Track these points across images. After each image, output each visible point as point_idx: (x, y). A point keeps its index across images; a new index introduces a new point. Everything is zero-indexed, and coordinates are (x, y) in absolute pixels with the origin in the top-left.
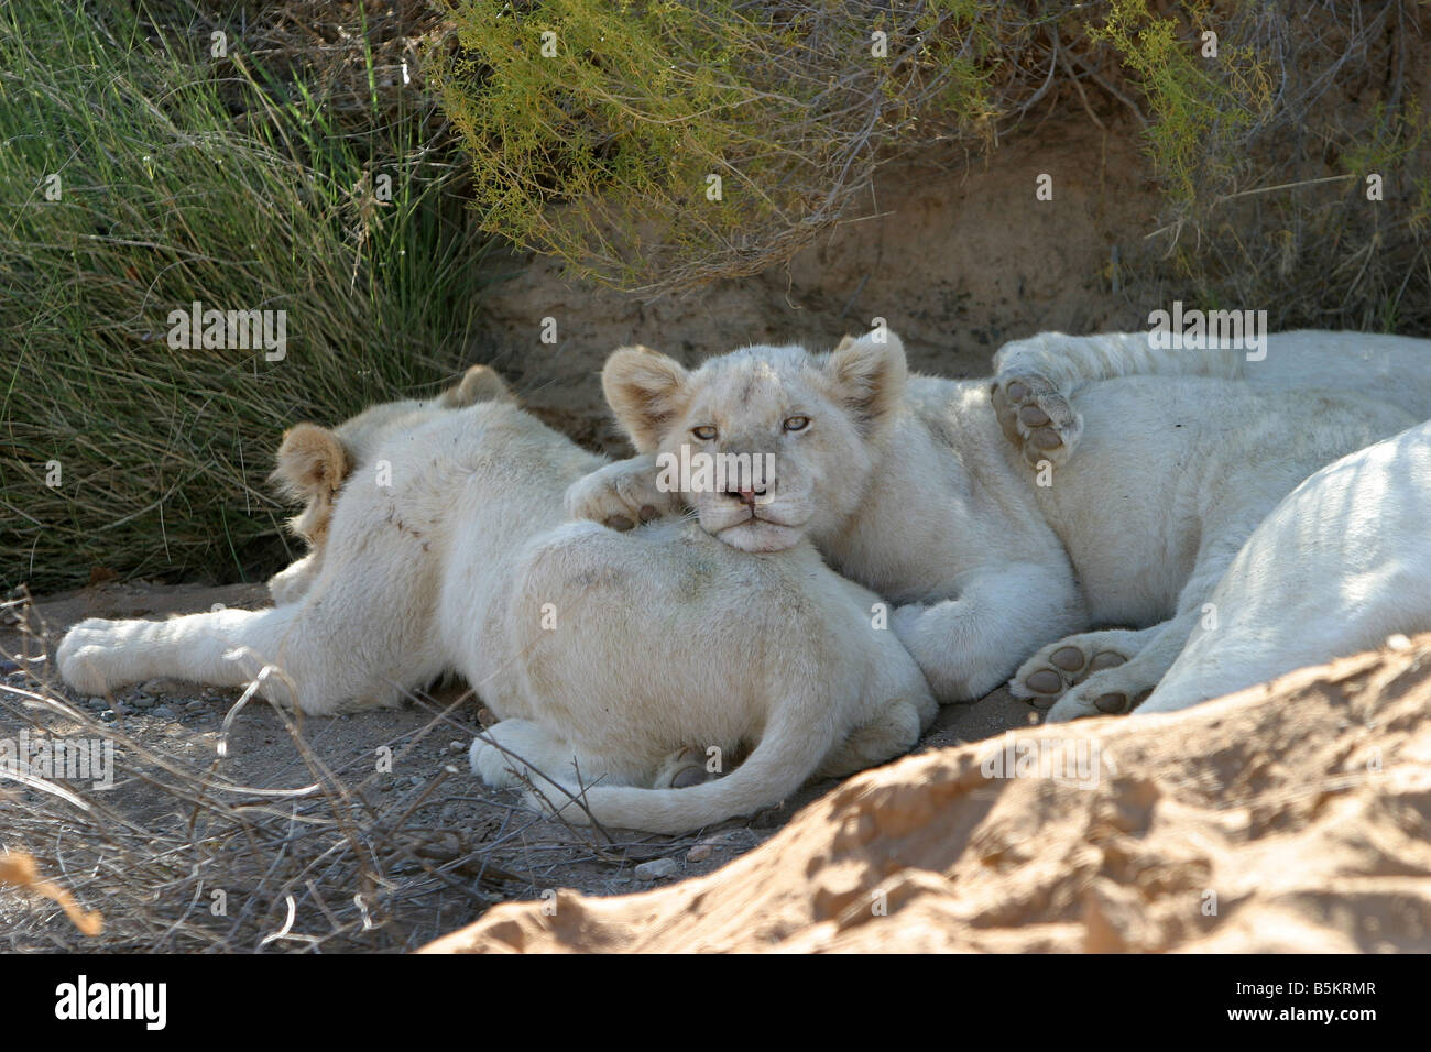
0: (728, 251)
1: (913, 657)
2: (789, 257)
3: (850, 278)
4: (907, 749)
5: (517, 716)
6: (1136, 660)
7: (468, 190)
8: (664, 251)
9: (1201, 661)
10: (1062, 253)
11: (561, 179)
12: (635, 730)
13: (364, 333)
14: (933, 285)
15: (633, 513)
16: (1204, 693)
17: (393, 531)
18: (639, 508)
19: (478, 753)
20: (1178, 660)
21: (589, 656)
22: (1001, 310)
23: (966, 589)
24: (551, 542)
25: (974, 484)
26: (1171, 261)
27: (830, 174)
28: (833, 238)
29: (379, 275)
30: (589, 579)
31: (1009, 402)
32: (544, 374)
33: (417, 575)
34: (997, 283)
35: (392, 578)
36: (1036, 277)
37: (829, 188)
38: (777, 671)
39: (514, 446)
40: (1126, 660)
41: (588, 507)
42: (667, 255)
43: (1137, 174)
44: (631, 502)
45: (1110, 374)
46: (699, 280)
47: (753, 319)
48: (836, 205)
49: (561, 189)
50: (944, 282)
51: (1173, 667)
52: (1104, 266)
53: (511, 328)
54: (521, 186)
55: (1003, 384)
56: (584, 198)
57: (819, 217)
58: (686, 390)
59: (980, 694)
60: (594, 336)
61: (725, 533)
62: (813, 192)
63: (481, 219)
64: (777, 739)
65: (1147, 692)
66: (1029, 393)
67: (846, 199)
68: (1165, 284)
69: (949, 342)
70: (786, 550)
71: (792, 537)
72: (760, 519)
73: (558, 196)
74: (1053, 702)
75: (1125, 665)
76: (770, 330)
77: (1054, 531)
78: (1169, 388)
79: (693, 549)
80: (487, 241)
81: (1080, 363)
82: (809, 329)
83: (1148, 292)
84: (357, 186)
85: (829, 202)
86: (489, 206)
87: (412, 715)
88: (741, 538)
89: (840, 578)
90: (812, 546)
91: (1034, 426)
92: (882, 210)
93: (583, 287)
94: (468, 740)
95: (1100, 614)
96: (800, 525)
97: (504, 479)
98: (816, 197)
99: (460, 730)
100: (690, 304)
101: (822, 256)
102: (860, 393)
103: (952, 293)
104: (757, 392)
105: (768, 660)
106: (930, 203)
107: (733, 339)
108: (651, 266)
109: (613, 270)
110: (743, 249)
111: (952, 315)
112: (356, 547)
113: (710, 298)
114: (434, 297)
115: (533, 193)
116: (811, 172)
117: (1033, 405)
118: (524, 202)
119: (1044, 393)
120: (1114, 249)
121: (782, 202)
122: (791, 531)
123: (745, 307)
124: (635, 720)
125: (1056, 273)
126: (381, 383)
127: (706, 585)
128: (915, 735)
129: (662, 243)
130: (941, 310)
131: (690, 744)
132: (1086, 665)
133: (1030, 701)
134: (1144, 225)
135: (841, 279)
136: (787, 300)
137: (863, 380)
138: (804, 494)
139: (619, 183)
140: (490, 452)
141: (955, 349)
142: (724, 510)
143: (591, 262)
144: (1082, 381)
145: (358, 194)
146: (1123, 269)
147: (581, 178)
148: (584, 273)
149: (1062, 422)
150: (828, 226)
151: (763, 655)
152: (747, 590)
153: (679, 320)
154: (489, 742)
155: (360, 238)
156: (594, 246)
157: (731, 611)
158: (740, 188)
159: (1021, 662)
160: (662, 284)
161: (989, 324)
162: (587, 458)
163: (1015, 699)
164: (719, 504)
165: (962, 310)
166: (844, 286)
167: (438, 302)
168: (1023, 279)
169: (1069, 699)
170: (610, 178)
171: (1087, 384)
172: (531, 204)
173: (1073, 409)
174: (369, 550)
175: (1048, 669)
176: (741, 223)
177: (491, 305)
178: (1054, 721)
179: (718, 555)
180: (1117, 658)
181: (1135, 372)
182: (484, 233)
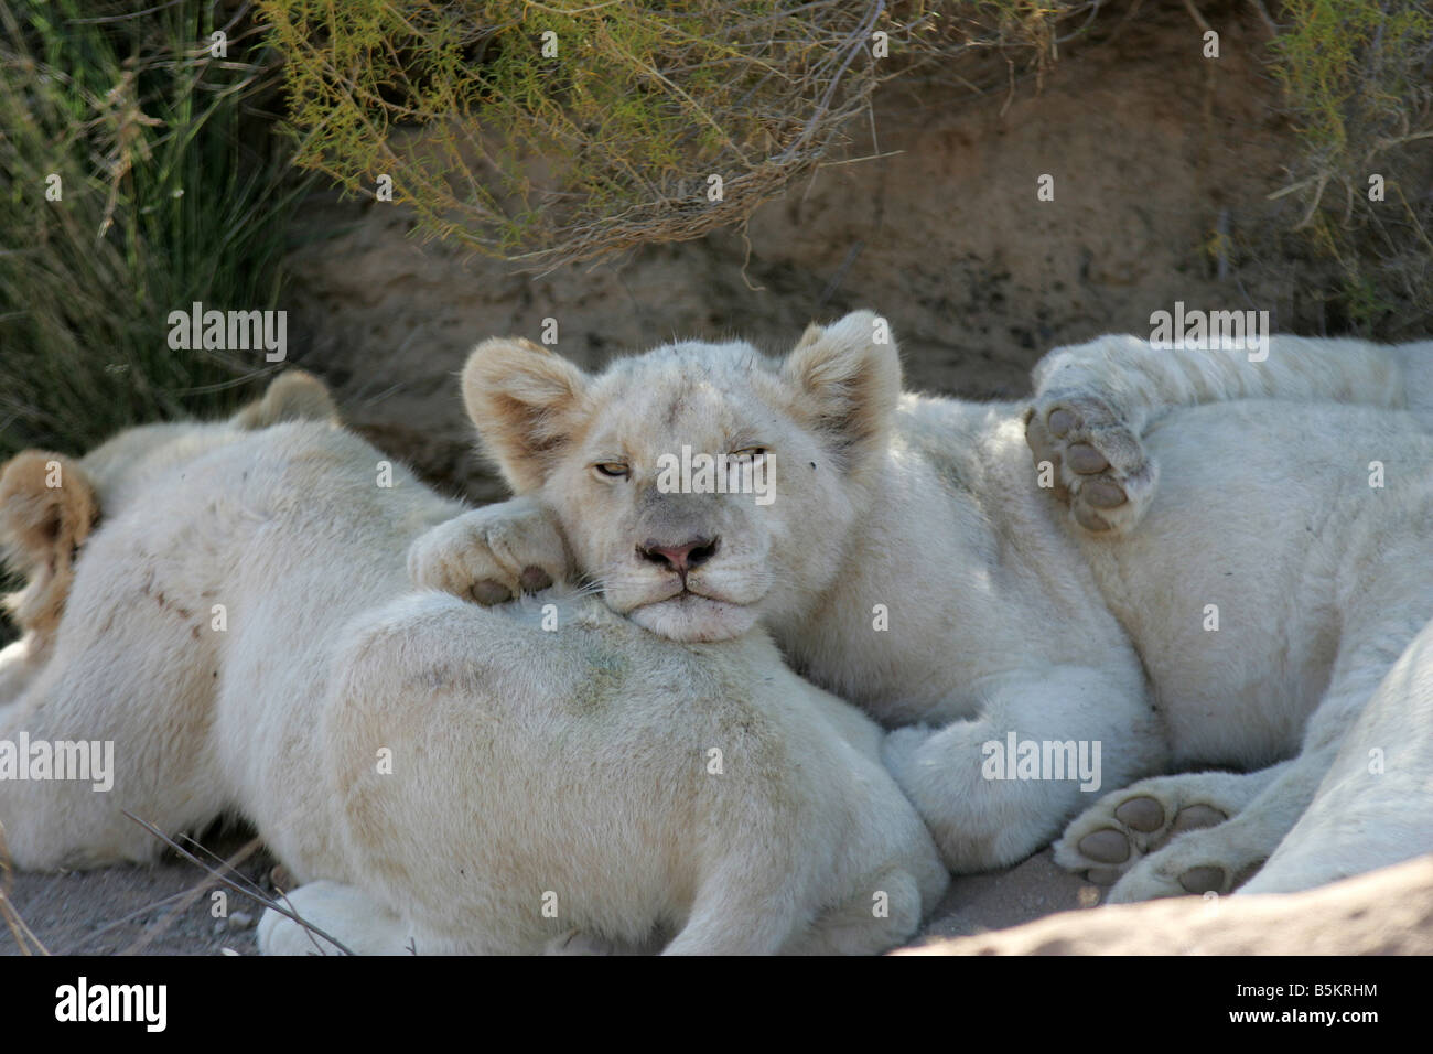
0: (658, 203)
1: (914, 804)
2: (747, 213)
3: (835, 246)
4: (901, 941)
5: (326, 878)
6: (1240, 818)
7: (278, 105)
8: (564, 200)
9: (1338, 822)
10: (1146, 217)
11: (414, 91)
12: (503, 901)
13: (118, 311)
14: (955, 260)
15: (511, 577)
16: (1341, 869)
17: (150, 607)
18: (520, 570)
19: (271, 931)
20: (1303, 819)
21: (438, 791)
22: (1054, 300)
23: (989, 706)
24: (385, 623)
25: (1003, 547)
26: (1308, 232)
27: (809, 94)
28: (812, 186)
29: (142, 226)
30: (439, 678)
31: (1051, 438)
32: (382, 377)
33: (183, 674)
34: (1050, 260)
35: (148, 674)
36: (1107, 252)
37: (808, 113)
38: (713, 818)
39: (330, 482)
40: (1226, 817)
41: (445, 567)
42: (569, 208)
43: (1260, 104)
44: (508, 560)
45: (1207, 398)
46: (615, 245)
47: (690, 304)
48: (818, 140)
49: (415, 107)
50: (973, 257)
51: (1296, 829)
52: (1208, 237)
53: (335, 309)
54: (357, 100)
55: (1042, 411)
56: (447, 120)
57: (791, 156)
58: (586, 406)
59: (1012, 859)
60: (456, 322)
61: (642, 612)
62: (784, 118)
63: (295, 147)
64: (711, 920)
65: (1253, 867)
66: (1080, 425)
67: (832, 131)
68: (1297, 266)
69: (975, 343)
70: (732, 640)
71: (744, 621)
72: (693, 594)
73: (410, 116)
74: (1116, 876)
75: (1225, 825)
76: (716, 320)
77: (1119, 621)
78: (1295, 418)
79: (596, 636)
80: (303, 179)
81: (1160, 380)
82: (772, 321)
83: (1272, 278)
84: (114, 94)
85: (807, 133)
86: (306, 129)
87: (174, 874)
88: (666, 620)
89: (808, 686)
90: (770, 640)
91: (1087, 474)
92: (884, 148)
93: (442, 251)
94: (256, 910)
95: (1185, 749)
96: (752, 604)
97: (315, 533)
98: (788, 127)
99: (246, 896)
100: (598, 280)
101: (793, 213)
102: (835, 407)
103: (983, 273)
104: (687, 411)
105: (701, 801)
106: (955, 141)
107: (658, 330)
108: (545, 223)
109: (488, 228)
110: (679, 200)
111: (982, 304)
112: (96, 627)
113: (628, 272)
114: (223, 260)
115: (373, 111)
116: (782, 91)
117: (1085, 442)
118: (359, 125)
119: (1101, 425)
120: (1224, 213)
121: (738, 133)
122: (741, 613)
123: (680, 285)
124: (503, 887)
125: (1138, 245)
126: (141, 384)
127: (612, 690)
128: (914, 919)
129: (559, 190)
130: (966, 297)
131: (582, 925)
132: (1168, 823)
133: (1084, 875)
134: (1269, 179)
135: (822, 248)
136: (742, 277)
137: (839, 389)
138: (757, 557)
139: (499, 100)
140: (294, 492)
141: (986, 355)
142: (643, 580)
143: (452, 215)
144: (1163, 406)
145: (114, 107)
146: (1236, 243)
147: (444, 90)
148: (444, 231)
149: (1127, 468)
150: (805, 169)
151: (693, 795)
152: (671, 699)
153: (582, 303)
154: (287, 914)
155: (117, 169)
156: (461, 192)
157: (648, 729)
158: (677, 111)
159: (1071, 815)
160: (560, 249)
161: (1035, 319)
162: (438, 504)
163: (1062, 870)
164: (633, 571)
165: (998, 298)
166: (825, 258)
167: (230, 266)
168: (1087, 254)
169: (1141, 871)
170: (486, 93)
171: (1170, 411)
172: (370, 127)
173: (1144, 452)
174: (116, 633)
175: (1111, 829)
176: (678, 162)
177: (307, 273)
178: (1118, 902)
179: (633, 645)
180: (1215, 814)
181: (1242, 395)
182: (299, 168)
